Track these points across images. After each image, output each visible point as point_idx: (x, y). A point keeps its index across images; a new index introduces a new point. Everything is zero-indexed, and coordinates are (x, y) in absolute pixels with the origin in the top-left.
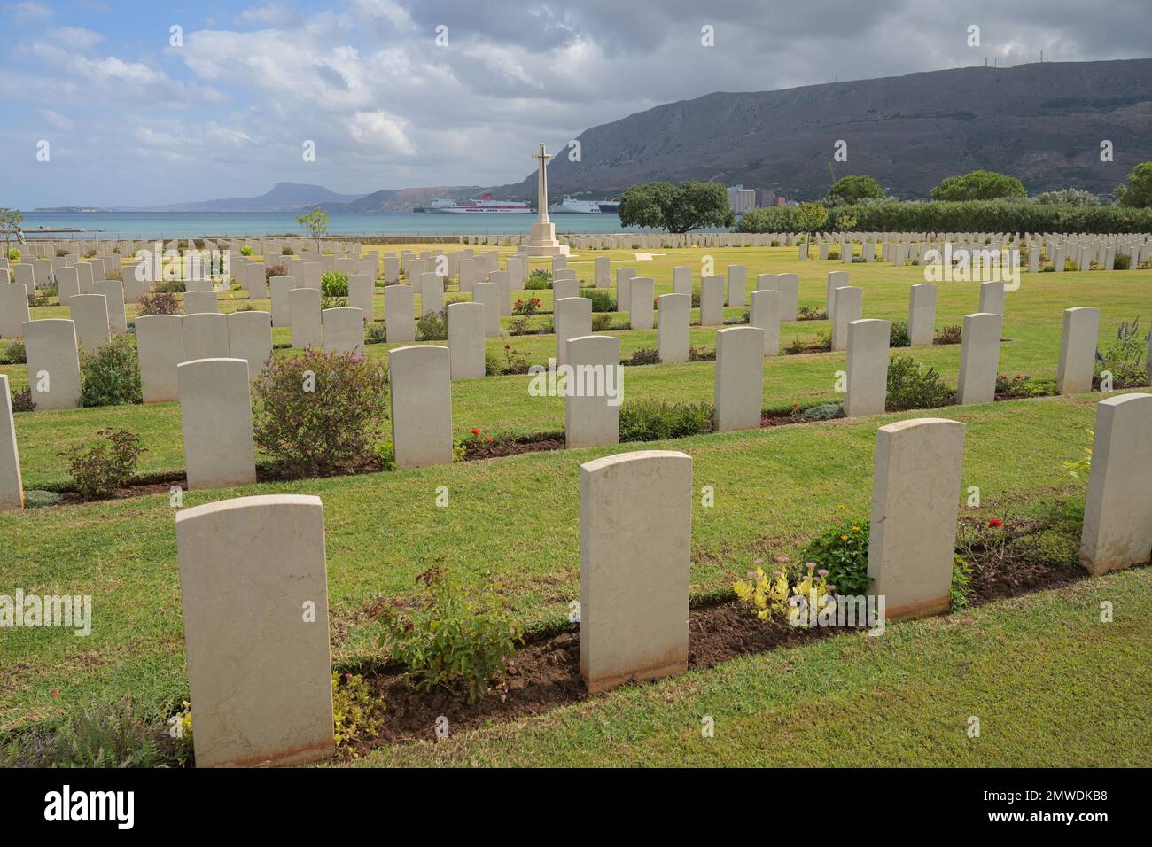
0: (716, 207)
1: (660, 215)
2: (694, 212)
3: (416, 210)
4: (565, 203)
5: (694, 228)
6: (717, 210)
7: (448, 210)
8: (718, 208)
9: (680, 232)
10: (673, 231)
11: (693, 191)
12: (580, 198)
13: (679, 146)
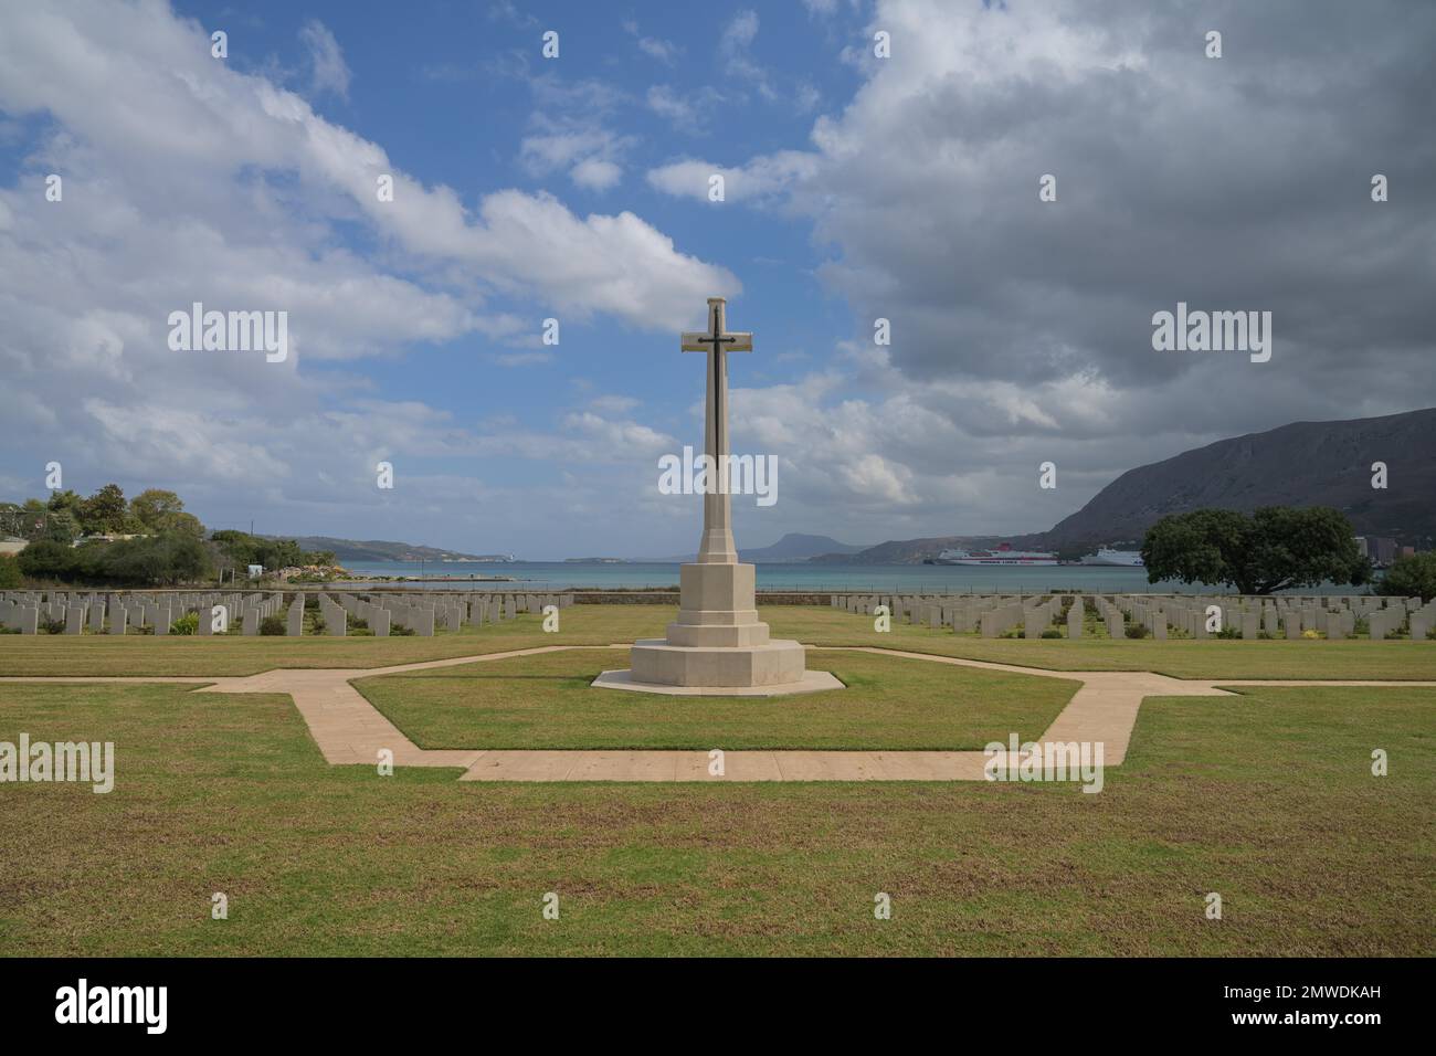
0: (1332, 547)
1: (1221, 563)
2: (1288, 557)
3: (926, 562)
4: (1100, 554)
5: (1289, 586)
6: (1333, 553)
7: (959, 562)
8: (1335, 550)
9: (1259, 593)
10: (1247, 590)
11: (1284, 522)
12: (1121, 548)
13: (1250, 486)
